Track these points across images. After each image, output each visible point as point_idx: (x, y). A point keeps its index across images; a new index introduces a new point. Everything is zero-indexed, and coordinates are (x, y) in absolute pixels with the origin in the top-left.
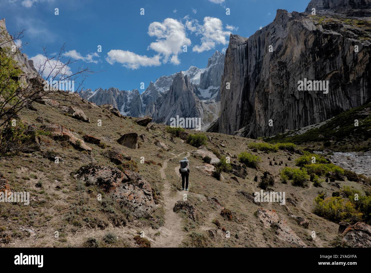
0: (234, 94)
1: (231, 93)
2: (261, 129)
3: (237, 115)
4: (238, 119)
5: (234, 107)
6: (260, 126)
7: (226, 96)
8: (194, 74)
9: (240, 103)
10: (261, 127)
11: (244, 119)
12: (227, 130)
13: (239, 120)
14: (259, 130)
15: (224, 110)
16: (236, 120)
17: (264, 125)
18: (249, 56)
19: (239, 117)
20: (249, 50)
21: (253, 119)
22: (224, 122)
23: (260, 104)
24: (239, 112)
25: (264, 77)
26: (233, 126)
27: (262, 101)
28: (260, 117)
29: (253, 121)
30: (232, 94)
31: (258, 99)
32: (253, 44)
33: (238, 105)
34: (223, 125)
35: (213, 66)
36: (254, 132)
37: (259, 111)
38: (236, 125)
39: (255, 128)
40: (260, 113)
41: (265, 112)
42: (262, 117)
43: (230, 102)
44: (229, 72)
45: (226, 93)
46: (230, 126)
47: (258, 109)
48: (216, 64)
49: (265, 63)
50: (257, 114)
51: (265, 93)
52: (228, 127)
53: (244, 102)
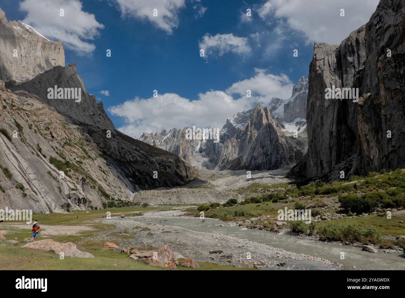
0: (325, 118)
1: (320, 116)
2: (372, 164)
3: (331, 146)
4: (333, 151)
5: (326, 135)
6: (370, 157)
7: (313, 122)
8: (277, 106)
9: (334, 129)
10: (371, 160)
11: (343, 150)
12: (318, 168)
13: (334, 153)
14: (369, 165)
15: (312, 141)
16: (331, 153)
17: (377, 156)
18: (343, 65)
19: (335, 148)
20: (342, 57)
21: (356, 150)
22: (312, 157)
23: (367, 124)
24: (334, 141)
25: (369, 86)
26: (327, 162)
27: (370, 118)
28: (368, 144)
29: (358, 151)
30: (322, 118)
31: (362, 117)
32: (348, 49)
33: (331, 133)
34: (312, 162)
35: (299, 95)
36: (361, 168)
37: (366, 135)
38: (331, 161)
39: (361, 162)
40: (368, 137)
41: (377, 136)
42: (372, 144)
43: (319, 128)
44: (315, 90)
45: (313, 119)
46: (321, 162)
47: (364, 132)
48: (302, 92)
49: (370, 68)
50: (363, 139)
51: (373, 106)
52: (319, 164)
53: (341, 127)
